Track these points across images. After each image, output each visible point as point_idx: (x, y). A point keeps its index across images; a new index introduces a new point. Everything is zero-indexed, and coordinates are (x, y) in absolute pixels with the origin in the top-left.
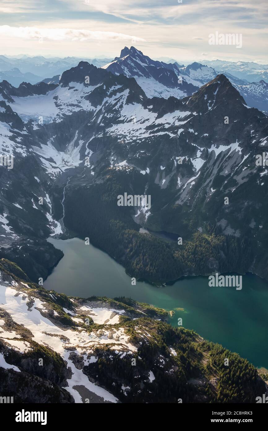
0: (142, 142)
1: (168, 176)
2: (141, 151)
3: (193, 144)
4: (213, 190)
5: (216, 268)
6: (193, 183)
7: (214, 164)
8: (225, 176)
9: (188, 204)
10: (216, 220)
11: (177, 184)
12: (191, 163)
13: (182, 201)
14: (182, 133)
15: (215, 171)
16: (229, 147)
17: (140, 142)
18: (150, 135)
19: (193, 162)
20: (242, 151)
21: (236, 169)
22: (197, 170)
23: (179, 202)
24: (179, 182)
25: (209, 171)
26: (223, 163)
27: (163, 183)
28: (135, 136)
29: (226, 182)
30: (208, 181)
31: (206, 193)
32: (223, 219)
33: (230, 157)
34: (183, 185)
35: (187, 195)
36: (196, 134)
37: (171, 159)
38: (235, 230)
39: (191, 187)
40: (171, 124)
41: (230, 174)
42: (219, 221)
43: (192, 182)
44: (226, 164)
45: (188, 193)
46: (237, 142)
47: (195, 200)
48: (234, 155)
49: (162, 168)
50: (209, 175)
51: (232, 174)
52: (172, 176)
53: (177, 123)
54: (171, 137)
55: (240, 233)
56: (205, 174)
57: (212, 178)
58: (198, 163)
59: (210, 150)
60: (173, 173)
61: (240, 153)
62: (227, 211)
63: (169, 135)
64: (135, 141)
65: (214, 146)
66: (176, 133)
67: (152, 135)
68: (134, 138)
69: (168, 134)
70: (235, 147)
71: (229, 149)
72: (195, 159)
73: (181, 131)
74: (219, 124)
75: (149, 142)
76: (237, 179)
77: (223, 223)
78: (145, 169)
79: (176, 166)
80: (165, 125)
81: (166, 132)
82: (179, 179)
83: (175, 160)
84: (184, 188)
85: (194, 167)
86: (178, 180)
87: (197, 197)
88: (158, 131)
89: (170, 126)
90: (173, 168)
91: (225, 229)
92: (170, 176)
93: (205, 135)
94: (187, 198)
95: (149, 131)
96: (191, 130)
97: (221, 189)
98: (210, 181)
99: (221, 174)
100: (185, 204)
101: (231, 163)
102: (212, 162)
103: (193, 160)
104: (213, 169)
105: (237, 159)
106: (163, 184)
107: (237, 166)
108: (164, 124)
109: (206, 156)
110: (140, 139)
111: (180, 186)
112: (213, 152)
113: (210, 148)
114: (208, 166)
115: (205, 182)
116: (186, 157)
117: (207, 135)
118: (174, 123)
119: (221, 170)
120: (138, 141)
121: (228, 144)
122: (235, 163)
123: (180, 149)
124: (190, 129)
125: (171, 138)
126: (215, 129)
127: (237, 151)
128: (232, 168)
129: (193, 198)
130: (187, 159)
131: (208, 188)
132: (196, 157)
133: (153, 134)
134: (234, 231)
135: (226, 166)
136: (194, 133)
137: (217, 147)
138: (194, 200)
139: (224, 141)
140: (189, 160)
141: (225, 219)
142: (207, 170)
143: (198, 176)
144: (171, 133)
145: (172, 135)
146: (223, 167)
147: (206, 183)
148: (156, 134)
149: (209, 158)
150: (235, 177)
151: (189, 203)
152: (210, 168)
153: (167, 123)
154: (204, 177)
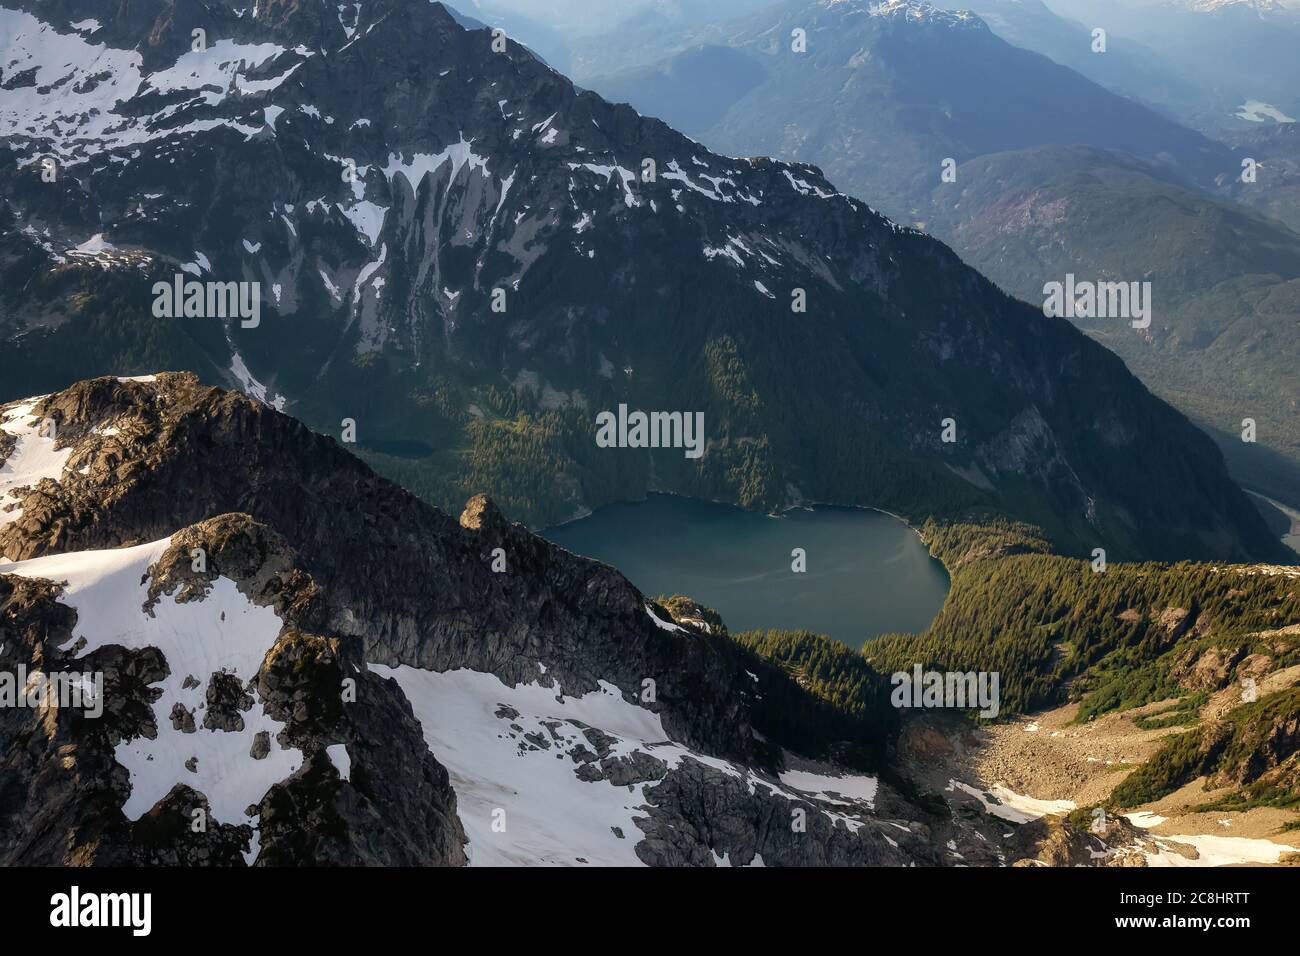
0: (134, 162)
1: (284, 272)
2: (148, 196)
3: (328, 157)
4: (451, 296)
5: (578, 498)
6: (379, 282)
7: (420, 214)
8: (472, 246)
9: (400, 347)
10: (506, 378)
11: (327, 293)
12: (347, 221)
13: (375, 341)
14: (279, 121)
15: (433, 237)
16: (442, 158)
17: (126, 162)
18: (154, 136)
19: (348, 214)
20: (489, 166)
21: (492, 222)
22: (374, 241)
23: (364, 347)
24: (329, 285)
25: (413, 238)
26: (445, 211)
27: (278, 295)
28: (92, 142)
29: (480, 264)
30: (424, 269)
31: (434, 306)
32: (524, 371)
33: (458, 189)
34: (350, 294)
35: (379, 320)
36: (330, 120)
37: (272, 214)
38: (569, 393)
39: (378, 296)
40: (225, 91)
41: (482, 239)
42: (514, 376)
43: (371, 278)
44: (457, 210)
45: (380, 315)
46: (462, 140)
47: (415, 332)
48: (468, 180)
49: (253, 248)
50: (419, 249)
51: (488, 238)
52: (297, 269)
53: (248, 88)
54: (247, 136)
55: (584, 399)
56: (406, 248)
57: (433, 257)
58: (368, 219)
59: (389, 173)
60: (298, 259)
61: (486, 173)
62: (525, 345)
63: (234, 131)
64: (97, 160)
65: (397, 158)
66: (259, 121)
67: (163, 133)
68: (94, 150)
69: (229, 125)
70: (462, 154)
71: (447, 166)
72: (351, 205)
73: (272, 113)
74: (397, 85)
75: (169, 157)
76: (511, 252)
77: (526, 379)
78: (193, 259)
79: (295, 234)
80: (203, 94)
81: (218, 122)
82: (325, 276)
83: (283, 216)
84: (357, 300)
85: (359, 230)
86: (323, 282)
87: (414, 321)
88: (182, 118)
89: (223, 96)
90: (292, 244)
91: (540, 396)
92: (292, 271)
93: (360, 122)
94: (384, 332)
95: (142, 120)
96: (311, 110)
97: (476, 286)
98: (432, 268)
99: (455, 242)
100: (389, 347)
101: (470, 204)
102: (409, 212)
103: (347, 209)
104: (422, 231)
105: (484, 191)
106: (278, 300)
107: (492, 212)
108: (197, 92)
109: (384, 191)
110: (122, 152)
111: (339, 298)
112: (399, 176)
113: (386, 165)
114: (403, 222)
115: (416, 275)
116: (320, 200)
117: (368, 122)
118: (233, 86)
119: (448, 230)
120: (115, 159)
121: (439, 149)
122: (483, 204)
123: (292, 176)
124: (303, 106)
125: (247, 139)
126: (386, 102)
127: (472, 167)
128: (481, 221)
129: (403, 328)
130: (326, 208)
131: (435, 291)
132: (353, 198)
133: (170, 131)
134: (567, 398)
135: (459, 218)
136: (322, 121)
137: (408, 161)
138: (410, 331)
139: (425, 140)
140: (335, 211)
141: (529, 370)
142: (406, 236)
143: (382, 257)
144: (242, 122)
145: (250, 131)
146: (453, 222)
147: (421, 277)
148: (180, 130)
149: (395, 196)
150: (502, 246)
151: (401, 343)
152: (411, 228)
153: (207, 88)
154: (406, 260)
